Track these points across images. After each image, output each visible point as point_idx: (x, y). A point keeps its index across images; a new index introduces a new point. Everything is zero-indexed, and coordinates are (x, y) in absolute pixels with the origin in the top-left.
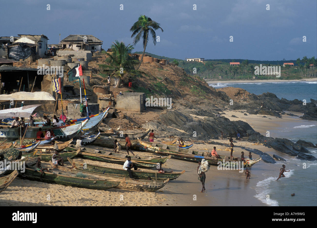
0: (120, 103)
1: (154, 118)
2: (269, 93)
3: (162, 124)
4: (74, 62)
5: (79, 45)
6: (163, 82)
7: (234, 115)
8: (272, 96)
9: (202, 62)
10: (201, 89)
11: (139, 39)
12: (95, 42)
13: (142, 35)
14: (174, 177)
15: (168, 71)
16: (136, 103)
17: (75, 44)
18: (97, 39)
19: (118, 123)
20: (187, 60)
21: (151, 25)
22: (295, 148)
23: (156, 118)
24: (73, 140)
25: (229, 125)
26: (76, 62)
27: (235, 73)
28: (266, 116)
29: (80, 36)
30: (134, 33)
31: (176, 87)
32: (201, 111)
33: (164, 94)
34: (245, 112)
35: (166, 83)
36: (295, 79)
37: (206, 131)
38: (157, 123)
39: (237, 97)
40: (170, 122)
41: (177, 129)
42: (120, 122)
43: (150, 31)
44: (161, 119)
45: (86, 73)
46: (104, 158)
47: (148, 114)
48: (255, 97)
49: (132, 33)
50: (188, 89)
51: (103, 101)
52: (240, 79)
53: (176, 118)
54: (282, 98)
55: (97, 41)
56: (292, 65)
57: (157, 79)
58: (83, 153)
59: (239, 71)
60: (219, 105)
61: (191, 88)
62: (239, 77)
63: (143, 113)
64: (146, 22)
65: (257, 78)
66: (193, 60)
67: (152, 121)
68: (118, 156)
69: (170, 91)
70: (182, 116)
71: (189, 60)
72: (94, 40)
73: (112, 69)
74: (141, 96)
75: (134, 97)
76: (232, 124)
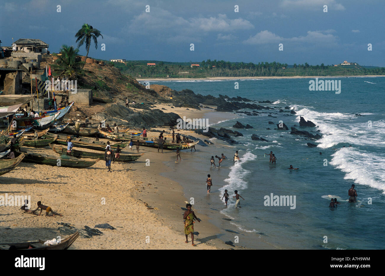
0: (72, 97)
1: (101, 110)
2: (187, 90)
3: (109, 115)
4: (28, 63)
5: (29, 48)
6: (103, 80)
7: (163, 108)
8: (190, 92)
9: (124, 62)
10: (135, 86)
11: (83, 43)
12: (42, 46)
13: (85, 40)
14: (136, 158)
15: (106, 71)
16: (85, 98)
17: (26, 47)
18: (44, 43)
19: (73, 115)
20: (111, 61)
21: (93, 32)
22: (220, 134)
23: (103, 110)
24: (50, 129)
25: (164, 116)
26: (30, 63)
27: (152, 73)
28: (189, 108)
29: (29, 40)
30: (79, 39)
31: (114, 84)
32: (138, 105)
33: (106, 90)
34: (171, 105)
35: (106, 81)
36: (201, 78)
37: (145, 121)
38: (104, 115)
39: (161, 93)
40: (115, 114)
41: (121, 120)
42: (74, 114)
43: (92, 38)
44: (107, 111)
45: (39, 72)
46: (75, 144)
47: (95, 107)
48: (176, 93)
49: (77, 38)
50: (124, 86)
51: (57, 96)
52: (157, 77)
53: (120, 110)
54: (198, 94)
55: (44, 44)
56: (198, 66)
57: (98, 78)
58: (58, 140)
59: (155, 70)
60: (150, 99)
61: (126, 85)
62: (155, 75)
63: (92, 106)
64: (89, 29)
65: (170, 76)
66: (116, 61)
67: (100, 113)
68: (86, 142)
69: (109, 88)
70: (125, 109)
71: (112, 61)
72: (42, 43)
73: (62, 69)
74: (89, 91)
75: (83, 93)
76: (166, 116)
